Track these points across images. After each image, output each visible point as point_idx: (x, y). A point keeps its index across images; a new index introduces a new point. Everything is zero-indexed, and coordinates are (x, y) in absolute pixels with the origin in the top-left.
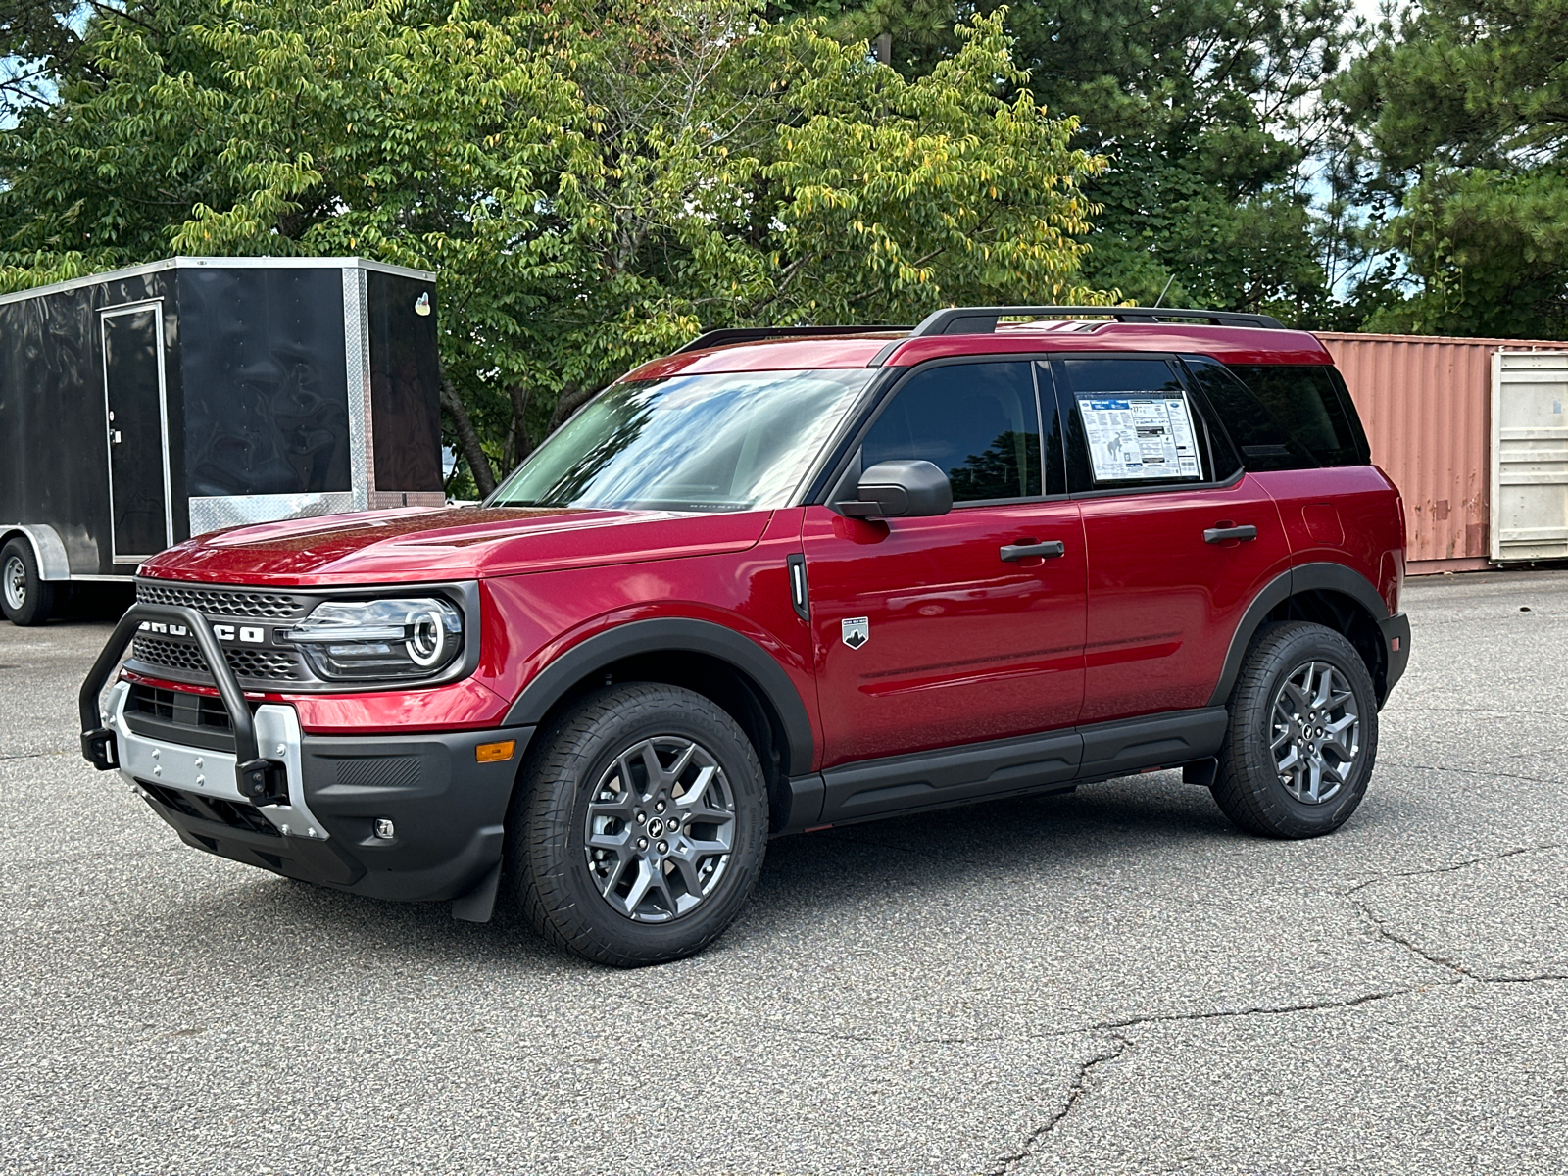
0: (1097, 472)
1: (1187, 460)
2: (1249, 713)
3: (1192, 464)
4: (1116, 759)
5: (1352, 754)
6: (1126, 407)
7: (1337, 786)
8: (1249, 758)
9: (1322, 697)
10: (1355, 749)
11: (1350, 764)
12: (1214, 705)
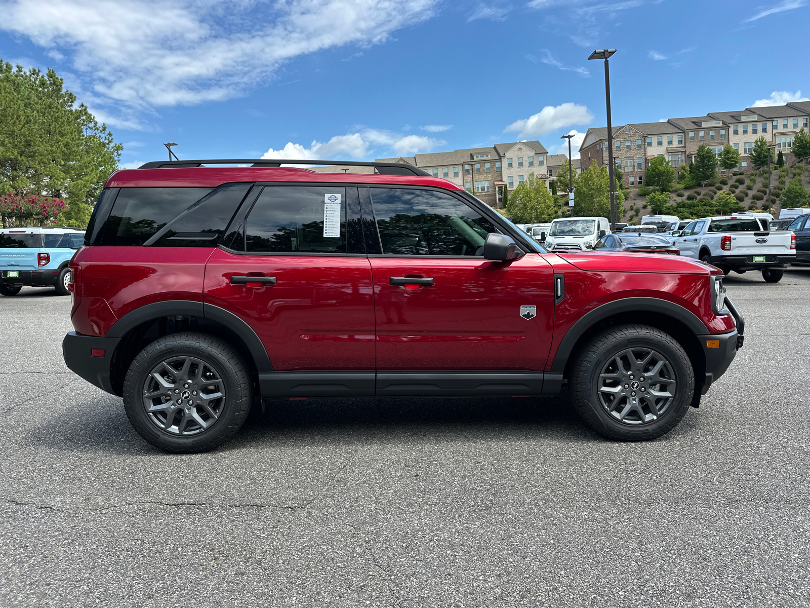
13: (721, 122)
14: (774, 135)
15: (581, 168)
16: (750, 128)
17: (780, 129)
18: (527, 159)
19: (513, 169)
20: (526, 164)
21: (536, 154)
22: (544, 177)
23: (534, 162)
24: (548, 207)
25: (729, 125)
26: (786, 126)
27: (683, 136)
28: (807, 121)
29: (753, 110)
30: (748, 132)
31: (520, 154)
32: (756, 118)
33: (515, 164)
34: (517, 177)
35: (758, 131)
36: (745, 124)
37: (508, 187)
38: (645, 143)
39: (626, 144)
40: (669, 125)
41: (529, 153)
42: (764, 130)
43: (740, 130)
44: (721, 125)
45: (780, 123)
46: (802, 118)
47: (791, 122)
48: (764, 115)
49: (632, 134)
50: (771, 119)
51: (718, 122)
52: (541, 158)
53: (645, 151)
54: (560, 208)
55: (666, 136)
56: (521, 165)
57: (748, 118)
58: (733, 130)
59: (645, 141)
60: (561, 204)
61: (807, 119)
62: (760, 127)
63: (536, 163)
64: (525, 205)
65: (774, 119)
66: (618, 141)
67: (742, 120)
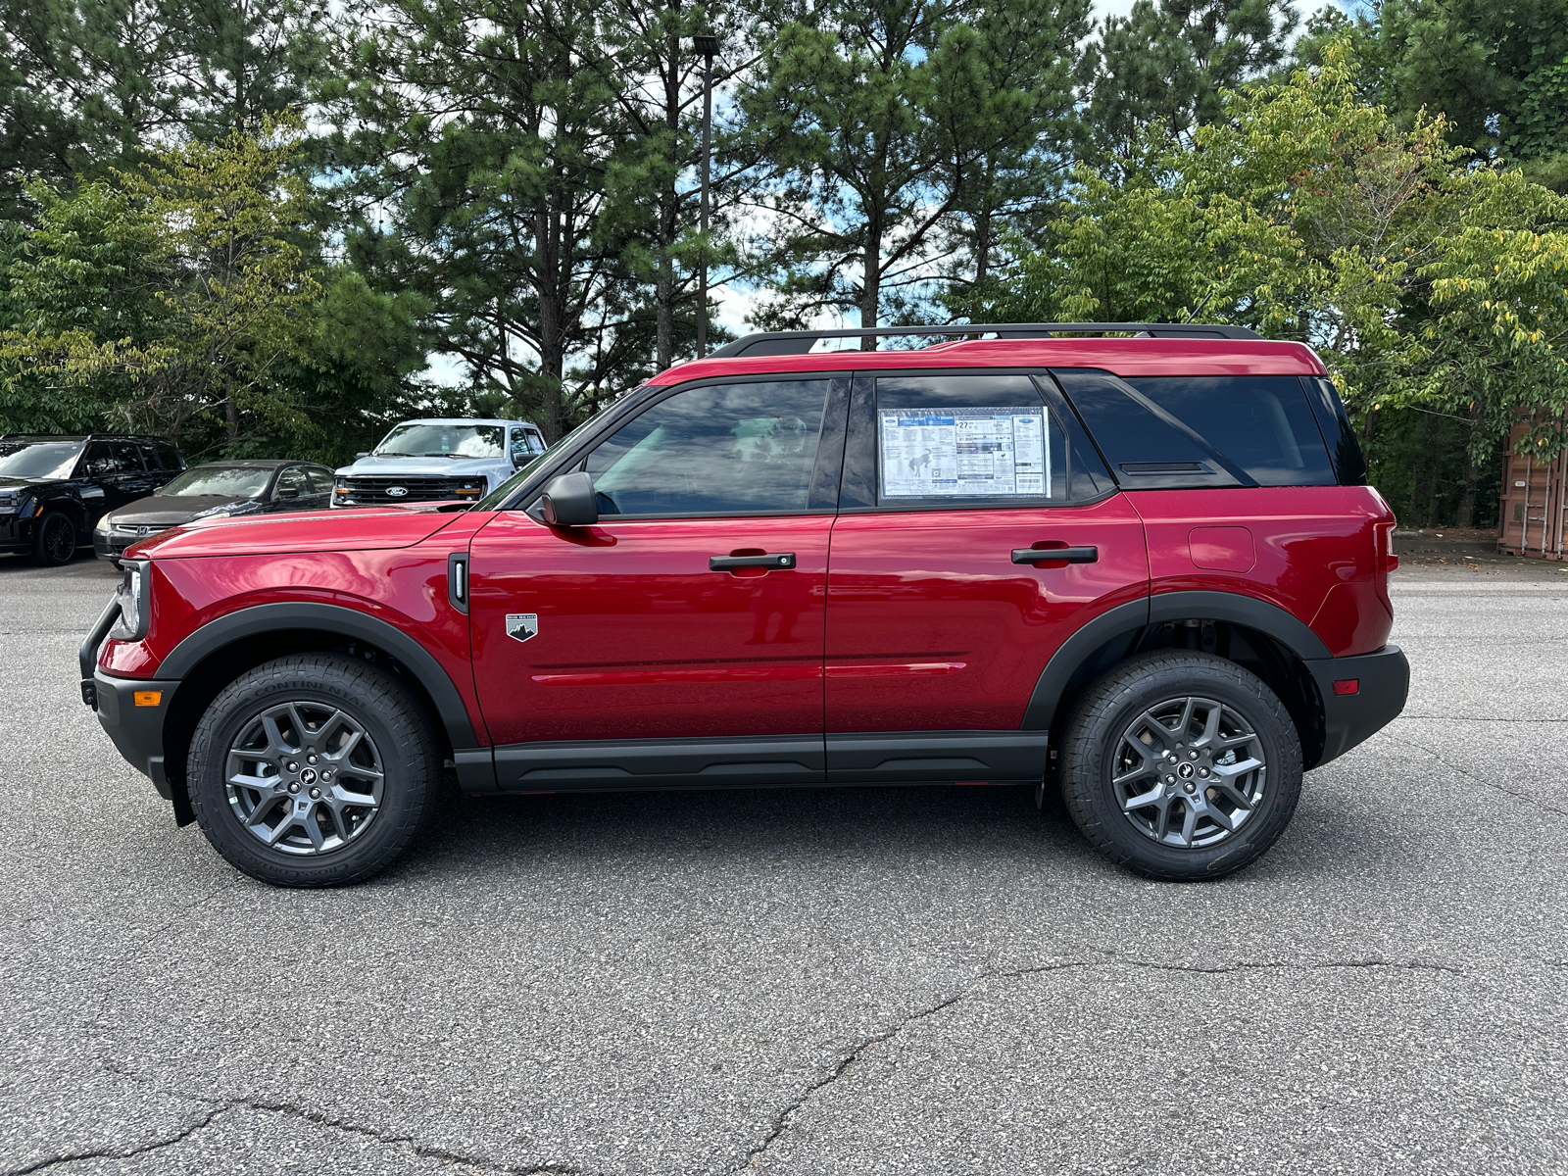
0: (887, 488)
1: (1034, 477)
2: (1082, 743)
3: (1038, 481)
4: (877, 769)
5: (1254, 801)
6: (951, 423)
7: (1225, 833)
8: (1078, 789)
9: (1208, 737)
10: (1258, 796)
11: (1247, 812)
12: (1030, 727)
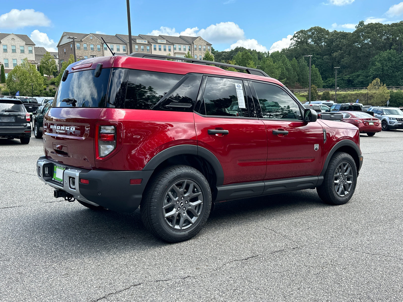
13: (147, 41)
14: (175, 53)
15: (59, 59)
16: (162, 48)
17: (177, 51)
18: (19, 47)
19: (8, 53)
20: (18, 51)
21: (26, 44)
22: (33, 62)
23: (25, 51)
24: (40, 85)
25: (152, 44)
26: (180, 49)
27: (126, 46)
28: (190, 48)
29: (163, 37)
30: (162, 50)
31: (13, 43)
32: (165, 42)
33: (9, 50)
34: (12, 60)
35: (167, 50)
36: (160, 44)
37: (4, 67)
38: (103, 48)
39: (91, 47)
40: (117, 38)
41: (20, 43)
42: (170, 50)
43: (157, 48)
44: (147, 43)
45: (177, 46)
46: (188, 45)
47: (183, 47)
48: (169, 41)
49: (94, 40)
50: (173, 44)
51: (145, 41)
52: (30, 48)
53: (103, 53)
54: (48, 87)
55: (116, 45)
56: (14, 51)
57: (161, 41)
58: (153, 47)
59: (103, 46)
60: (48, 84)
61: (190, 46)
62: (167, 48)
63: (26, 51)
64: (22, 82)
65: (174, 44)
66: (85, 44)
67: (158, 42)
